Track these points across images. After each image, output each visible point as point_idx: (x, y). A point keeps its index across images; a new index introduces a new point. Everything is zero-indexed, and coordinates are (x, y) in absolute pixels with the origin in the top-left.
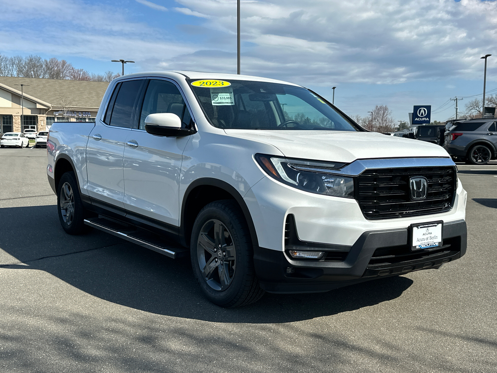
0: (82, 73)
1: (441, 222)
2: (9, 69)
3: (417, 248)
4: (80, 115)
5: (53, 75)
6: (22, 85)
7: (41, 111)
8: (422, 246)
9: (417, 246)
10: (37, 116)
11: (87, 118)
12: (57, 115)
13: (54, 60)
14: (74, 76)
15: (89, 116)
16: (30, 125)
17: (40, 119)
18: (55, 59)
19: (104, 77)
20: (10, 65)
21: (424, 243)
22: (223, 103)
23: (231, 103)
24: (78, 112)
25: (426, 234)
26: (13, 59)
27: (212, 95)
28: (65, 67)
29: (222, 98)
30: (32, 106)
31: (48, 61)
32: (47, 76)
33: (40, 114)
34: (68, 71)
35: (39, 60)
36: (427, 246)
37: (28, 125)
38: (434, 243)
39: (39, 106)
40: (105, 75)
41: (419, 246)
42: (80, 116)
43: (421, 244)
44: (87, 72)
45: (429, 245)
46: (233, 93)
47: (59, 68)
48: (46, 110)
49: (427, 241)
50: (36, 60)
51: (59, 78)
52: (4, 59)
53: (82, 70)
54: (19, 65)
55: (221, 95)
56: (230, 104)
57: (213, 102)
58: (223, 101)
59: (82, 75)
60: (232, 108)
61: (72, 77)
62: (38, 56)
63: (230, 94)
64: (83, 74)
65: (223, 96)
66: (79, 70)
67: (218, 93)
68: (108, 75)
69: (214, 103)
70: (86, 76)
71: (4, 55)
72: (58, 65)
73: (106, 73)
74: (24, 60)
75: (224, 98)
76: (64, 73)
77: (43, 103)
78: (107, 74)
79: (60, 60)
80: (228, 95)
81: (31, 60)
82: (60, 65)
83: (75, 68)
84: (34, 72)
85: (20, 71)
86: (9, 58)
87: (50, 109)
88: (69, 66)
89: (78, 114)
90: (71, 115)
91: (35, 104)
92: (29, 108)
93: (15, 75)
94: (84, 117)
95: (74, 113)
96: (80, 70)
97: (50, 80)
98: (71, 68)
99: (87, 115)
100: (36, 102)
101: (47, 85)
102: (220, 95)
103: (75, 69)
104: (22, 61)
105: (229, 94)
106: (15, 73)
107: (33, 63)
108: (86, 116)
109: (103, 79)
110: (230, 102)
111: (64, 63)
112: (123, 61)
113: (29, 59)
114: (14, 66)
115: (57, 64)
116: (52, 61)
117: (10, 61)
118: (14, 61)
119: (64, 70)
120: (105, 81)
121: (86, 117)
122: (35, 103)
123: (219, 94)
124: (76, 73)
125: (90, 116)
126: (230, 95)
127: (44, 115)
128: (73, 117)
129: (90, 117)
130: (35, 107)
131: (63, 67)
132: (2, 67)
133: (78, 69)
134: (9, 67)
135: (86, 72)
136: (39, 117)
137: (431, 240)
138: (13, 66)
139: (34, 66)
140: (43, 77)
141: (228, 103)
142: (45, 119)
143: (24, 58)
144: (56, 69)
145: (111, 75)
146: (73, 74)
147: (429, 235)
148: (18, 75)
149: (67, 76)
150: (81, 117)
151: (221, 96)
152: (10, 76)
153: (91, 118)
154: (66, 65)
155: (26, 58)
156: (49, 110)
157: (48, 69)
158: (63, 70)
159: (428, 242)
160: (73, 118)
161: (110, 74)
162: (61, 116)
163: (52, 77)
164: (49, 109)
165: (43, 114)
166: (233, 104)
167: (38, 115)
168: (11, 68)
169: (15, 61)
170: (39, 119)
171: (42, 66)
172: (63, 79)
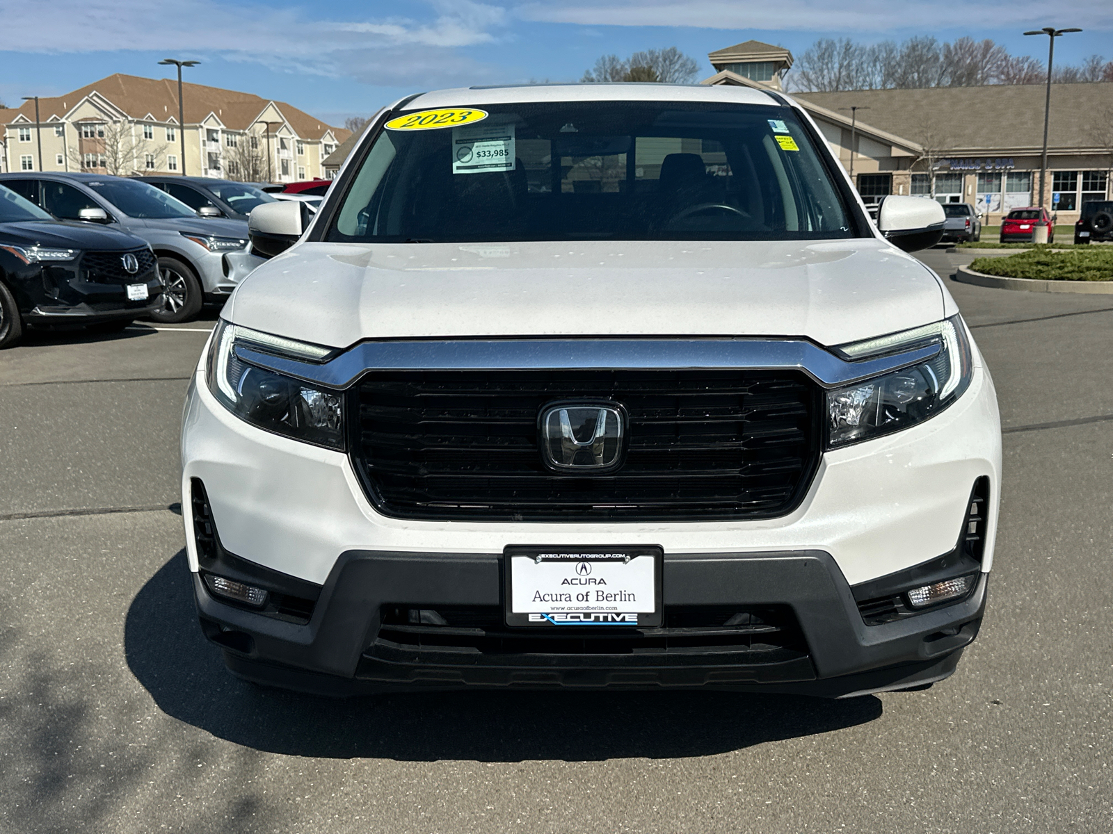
0: (1026, 66)
1: (655, 550)
2: (866, 72)
3: (530, 619)
4: (987, 168)
5: (961, 77)
6: (854, 109)
7: (900, 163)
8: (555, 615)
9: (530, 615)
10: (891, 175)
11: (1004, 172)
12: (936, 170)
13: (965, 42)
14: (1008, 74)
15: (1008, 167)
16: (877, 194)
17: (898, 181)
18: (968, 39)
19: (1081, 71)
20: (869, 64)
21: (570, 608)
22: (483, 166)
23: (507, 165)
24: (984, 160)
25: (574, 582)
26: (876, 50)
27: (455, 148)
28: (988, 56)
29: (482, 154)
30: (881, 153)
31: (952, 47)
32: (947, 81)
33: (898, 169)
34: (995, 65)
35: (932, 44)
36: (582, 619)
37: (872, 194)
38: (618, 615)
39: (896, 152)
40: (1083, 66)
41: (542, 617)
42: (989, 169)
43: (555, 611)
44: (1039, 61)
45: (593, 619)
46: (513, 139)
47: (975, 60)
48: (912, 160)
49: (584, 604)
50: (924, 47)
51: (973, 83)
52: (857, 53)
53: (1028, 59)
54: (887, 64)
55: (480, 146)
56: (504, 169)
57: (455, 165)
58: (485, 160)
59: (1025, 70)
60: (506, 177)
61: (1003, 77)
62: (930, 37)
63: (507, 142)
64: (1029, 67)
65: (486, 149)
66: (1020, 59)
67: (473, 141)
68: (1091, 64)
69: (458, 168)
70: (1036, 73)
71: (858, 44)
72: (973, 52)
73: (1085, 60)
74: (899, 50)
75: (487, 154)
76: (986, 69)
77: (905, 144)
78: (1087, 62)
79: (978, 42)
80: (500, 145)
81: (914, 48)
82: (977, 54)
83: (1010, 56)
84: (919, 74)
85: (889, 75)
86: (868, 49)
87: (921, 158)
88: (999, 52)
89: (983, 165)
90: (966, 168)
91: (888, 148)
92: (876, 158)
93: (877, 85)
94: (997, 171)
95: (974, 163)
96: (1023, 60)
97: (955, 91)
98: (1003, 58)
99: (1006, 167)
100: (890, 144)
101: (924, 102)
102: (478, 147)
103: (1011, 59)
104: (895, 52)
105: (502, 142)
106: (878, 79)
107: (917, 53)
108: (1003, 167)
109: (1078, 76)
110: (505, 162)
111: (988, 46)
112: (1051, 32)
113: (910, 45)
114: (878, 64)
115: (971, 50)
116: (961, 46)
117: (869, 55)
118: (877, 54)
119: (987, 62)
120: (1082, 80)
121: (1002, 171)
122: (888, 144)
123: (476, 144)
124: (1012, 67)
125: (1013, 167)
126: (505, 144)
127: (907, 172)
128: (971, 172)
129: (1012, 171)
130: (888, 156)
131: (984, 56)
132: (853, 70)
133: (1018, 58)
134: (867, 67)
135: (1035, 62)
136: (894, 177)
137: (605, 604)
138: (875, 66)
139: (920, 60)
140: (938, 84)
141: (496, 165)
142: (910, 180)
143: (899, 47)
144: (968, 61)
145: (1097, 64)
146: (1006, 70)
147: (592, 588)
148: (884, 83)
149: (992, 76)
150: (990, 171)
151: (481, 150)
152: (867, 88)
153: (1013, 173)
154: (992, 50)
155: (903, 45)
156: (918, 160)
157: (950, 64)
158: (984, 63)
159: (588, 608)
160: (971, 174)
161: (1095, 63)
162: (946, 172)
163: (957, 82)
164: (918, 157)
165: (905, 169)
166: (511, 169)
167: (894, 172)
168: (870, 69)
169: (879, 55)
170: (896, 180)
171: (937, 58)
172: (982, 85)
